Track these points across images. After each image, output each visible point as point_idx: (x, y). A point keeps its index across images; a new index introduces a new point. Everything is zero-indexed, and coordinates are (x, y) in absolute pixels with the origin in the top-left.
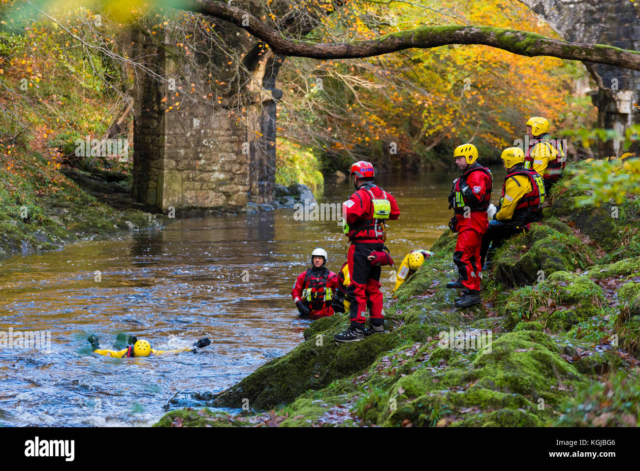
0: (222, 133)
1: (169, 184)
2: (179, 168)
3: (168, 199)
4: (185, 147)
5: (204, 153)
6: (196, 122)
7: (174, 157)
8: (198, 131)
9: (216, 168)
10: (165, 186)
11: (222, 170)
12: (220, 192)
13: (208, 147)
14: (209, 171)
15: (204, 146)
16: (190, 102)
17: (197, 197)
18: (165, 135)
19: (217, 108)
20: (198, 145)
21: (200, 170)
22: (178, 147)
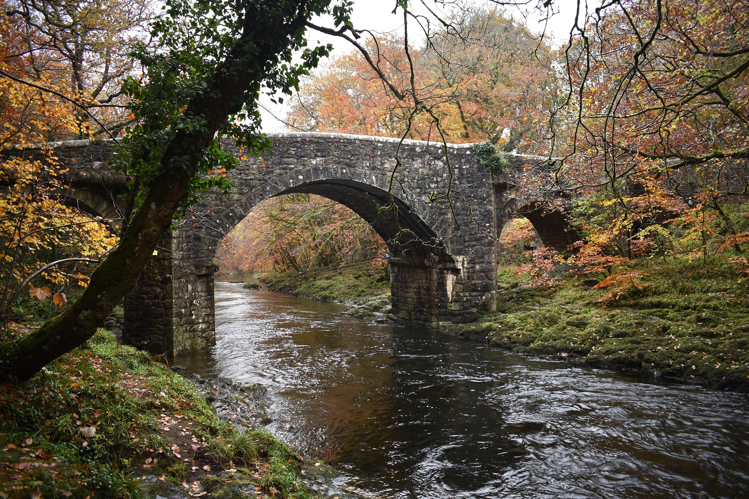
0: (203, 294)
1: (177, 338)
2: (182, 323)
3: (176, 349)
4: (185, 308)
5: (195, 310)
6: (190, 287)
7: (179, 315)
8: (191, 294)
9: (201, 321)
10: (174, 338)
11: (204, 322)
12: (203, 337)
13: (196, 306)
14: (198, 323)
15: (194, 305)
16: (186, 272)
17: (192, 344)
18: (172, 299)
19: (200, 277)
20: (192, 304)
21: (193, 323)
22: (181, 308)
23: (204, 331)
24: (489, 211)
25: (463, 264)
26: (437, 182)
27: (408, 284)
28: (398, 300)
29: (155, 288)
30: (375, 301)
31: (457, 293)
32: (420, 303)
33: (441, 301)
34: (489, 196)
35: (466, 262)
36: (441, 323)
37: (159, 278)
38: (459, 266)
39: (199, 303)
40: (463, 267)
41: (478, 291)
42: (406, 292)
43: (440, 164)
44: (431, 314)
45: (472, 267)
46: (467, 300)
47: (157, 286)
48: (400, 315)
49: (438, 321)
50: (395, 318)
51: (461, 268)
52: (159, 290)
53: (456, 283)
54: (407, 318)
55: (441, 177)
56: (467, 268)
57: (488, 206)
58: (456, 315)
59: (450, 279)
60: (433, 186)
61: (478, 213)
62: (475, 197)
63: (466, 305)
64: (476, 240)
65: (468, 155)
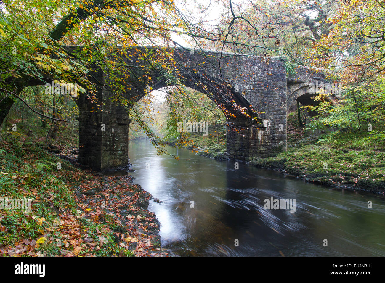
0: (122, 135)
1: (103, 158)
2: (107, 150)
3: (103, 164)
4: (109, 141)
5: (116, 143)
6: (113, 130)
7: (105, 145)
8: (114, 134)
9: (119, 149)
10: (102, 158)
11: (121, 150)
12: (121, 159)
13: (117, 141)
14: (117, 151)
15: (115, 140)
16: (111, 121)
17: (113, 162)
18: (102, 135)
19: (120, 124)
20: (114, 140)
21: (114, 150)
22: (107, 141)
23: (121, 155)
24: (284, 95)
25: (268, 124)
26: (254, 78)
27: (236, 136)
28: (230, 145)
29: (93, 129)
30: (218, 146)
31: (264, 141)
32: (242, 146)
33: (254, 145)
34: (284, 86)
35: (269, 124)
36: (254, 157)
37: (95, 124)
38: (265, 125)
39: (119, 139)
40: (268, 126)
41: (276, 140)
42: (235, 141)
43: (256, 68)
44: (249, 153)
45: (273, 127)
46: (270, 145)
47: (95, 128)
48: (231, 153)
49: (253, 156)
50: (228, 154)
51: (266, 126)
52: (95, 131)
53: (264, 135)
54: (235, 154)
55: (257, 75)
56: (270, 127)
57: (283, 92)
58: (263, 153)
59: (260, 133)
60: (252, 80)
61: (277, 96)
62: (276, 87)
63: (269, 147)
64: (276, 111)
65: (273, 63)
